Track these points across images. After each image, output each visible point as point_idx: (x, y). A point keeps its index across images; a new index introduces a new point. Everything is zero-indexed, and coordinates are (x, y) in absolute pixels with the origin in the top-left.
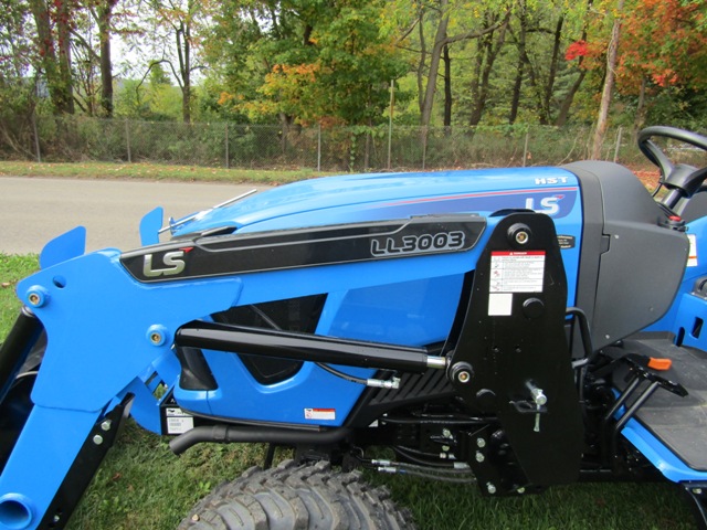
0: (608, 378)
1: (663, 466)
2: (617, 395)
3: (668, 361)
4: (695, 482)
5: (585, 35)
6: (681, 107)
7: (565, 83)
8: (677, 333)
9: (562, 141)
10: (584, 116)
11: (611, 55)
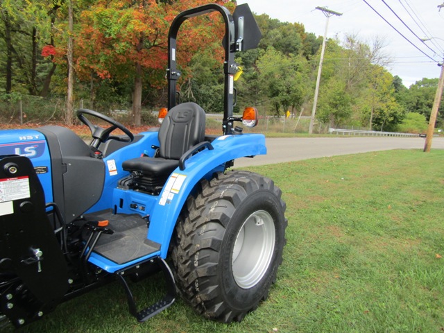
0: (80, 237)
1: (107, 268)
2: (84, 243)
3: (107, 221)
4: (121, 270)
5: (52, 41)
6: (114, 90)
7: (45, 68)
8: (114, 208)
9: (46, 106)
10: (59, 91)
11: (70, 56)
